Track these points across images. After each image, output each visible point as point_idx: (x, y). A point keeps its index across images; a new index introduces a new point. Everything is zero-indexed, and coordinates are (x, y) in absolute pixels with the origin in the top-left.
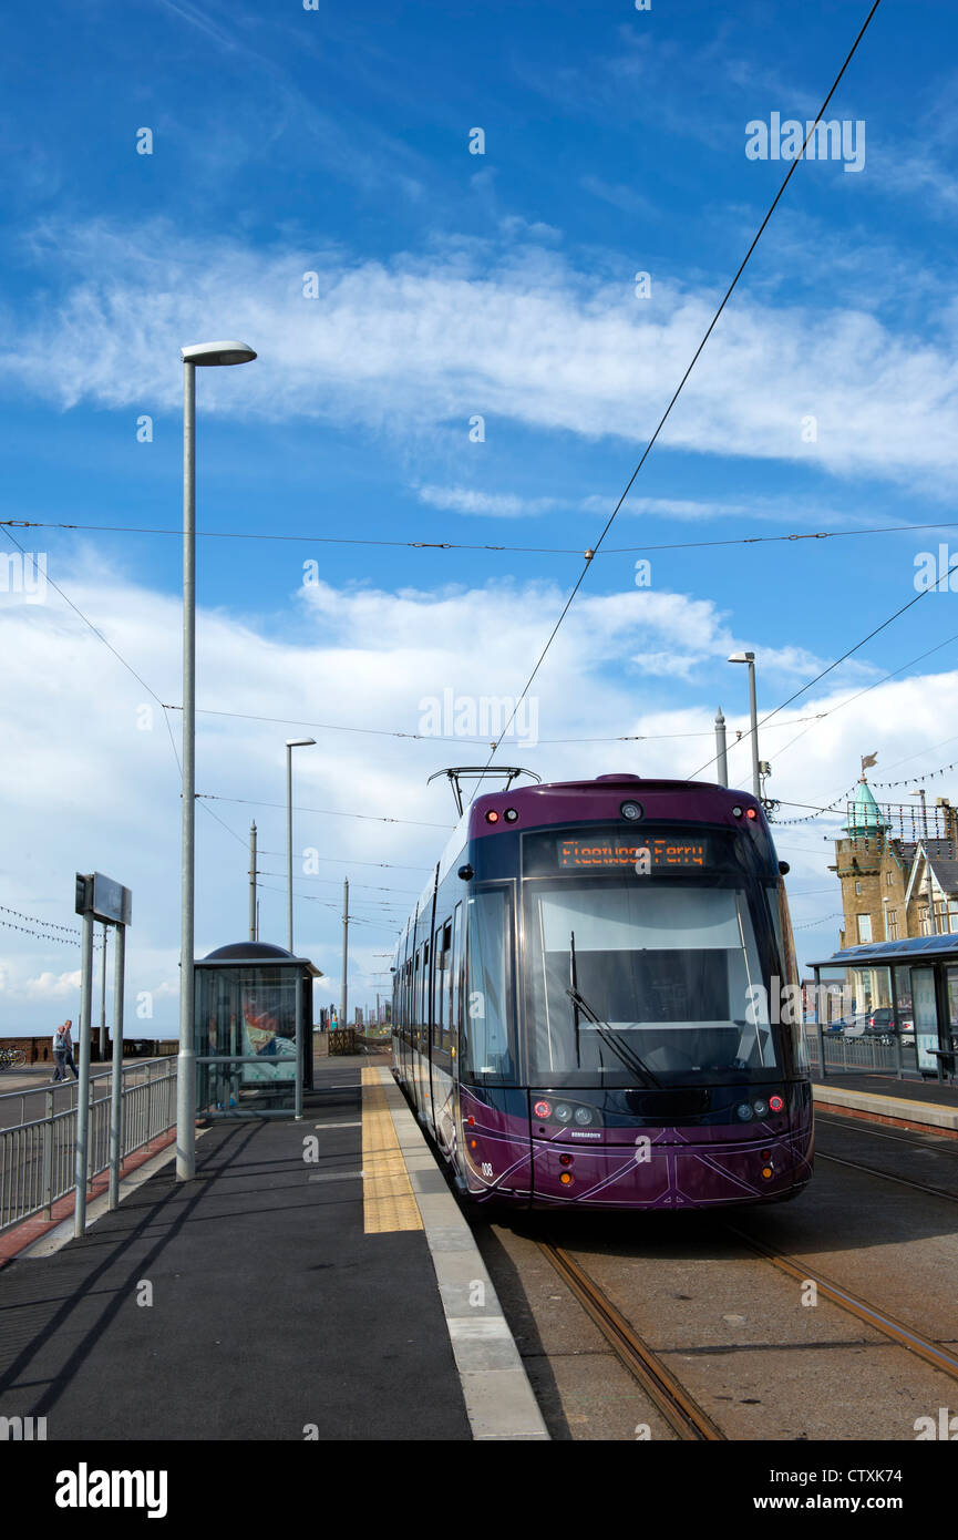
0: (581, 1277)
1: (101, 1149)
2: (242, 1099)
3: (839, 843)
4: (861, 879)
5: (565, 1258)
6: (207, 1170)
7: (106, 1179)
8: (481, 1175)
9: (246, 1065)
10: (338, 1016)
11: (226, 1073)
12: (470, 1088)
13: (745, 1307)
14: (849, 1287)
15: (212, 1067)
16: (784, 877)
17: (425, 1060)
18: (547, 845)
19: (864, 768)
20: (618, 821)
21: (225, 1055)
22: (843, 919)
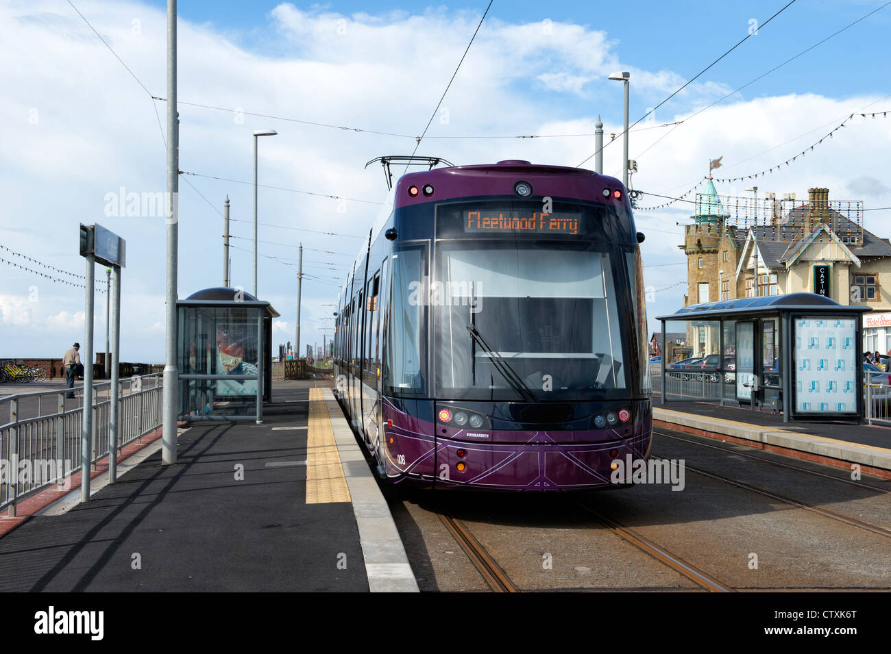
0: (470, 539)
1: (103, 441)
2: (215, 408)
3: (688, 227)
4: (703, 256)
5: (459, 526)
6: (186, 457)
7: (107, 462)
8: (397, 464)
9: (219, 382)
10: (293, 351)
11: (203, 388)
12: (390, 399)
13: (592, 562)
14: (671, 550)
15: (192, 383)
16: (640, 245)
17: (358, 381)
18: (457, 215)
19: (711, 169)
20: (512, 197)
21: (203, 374)
22: (687, 287)
